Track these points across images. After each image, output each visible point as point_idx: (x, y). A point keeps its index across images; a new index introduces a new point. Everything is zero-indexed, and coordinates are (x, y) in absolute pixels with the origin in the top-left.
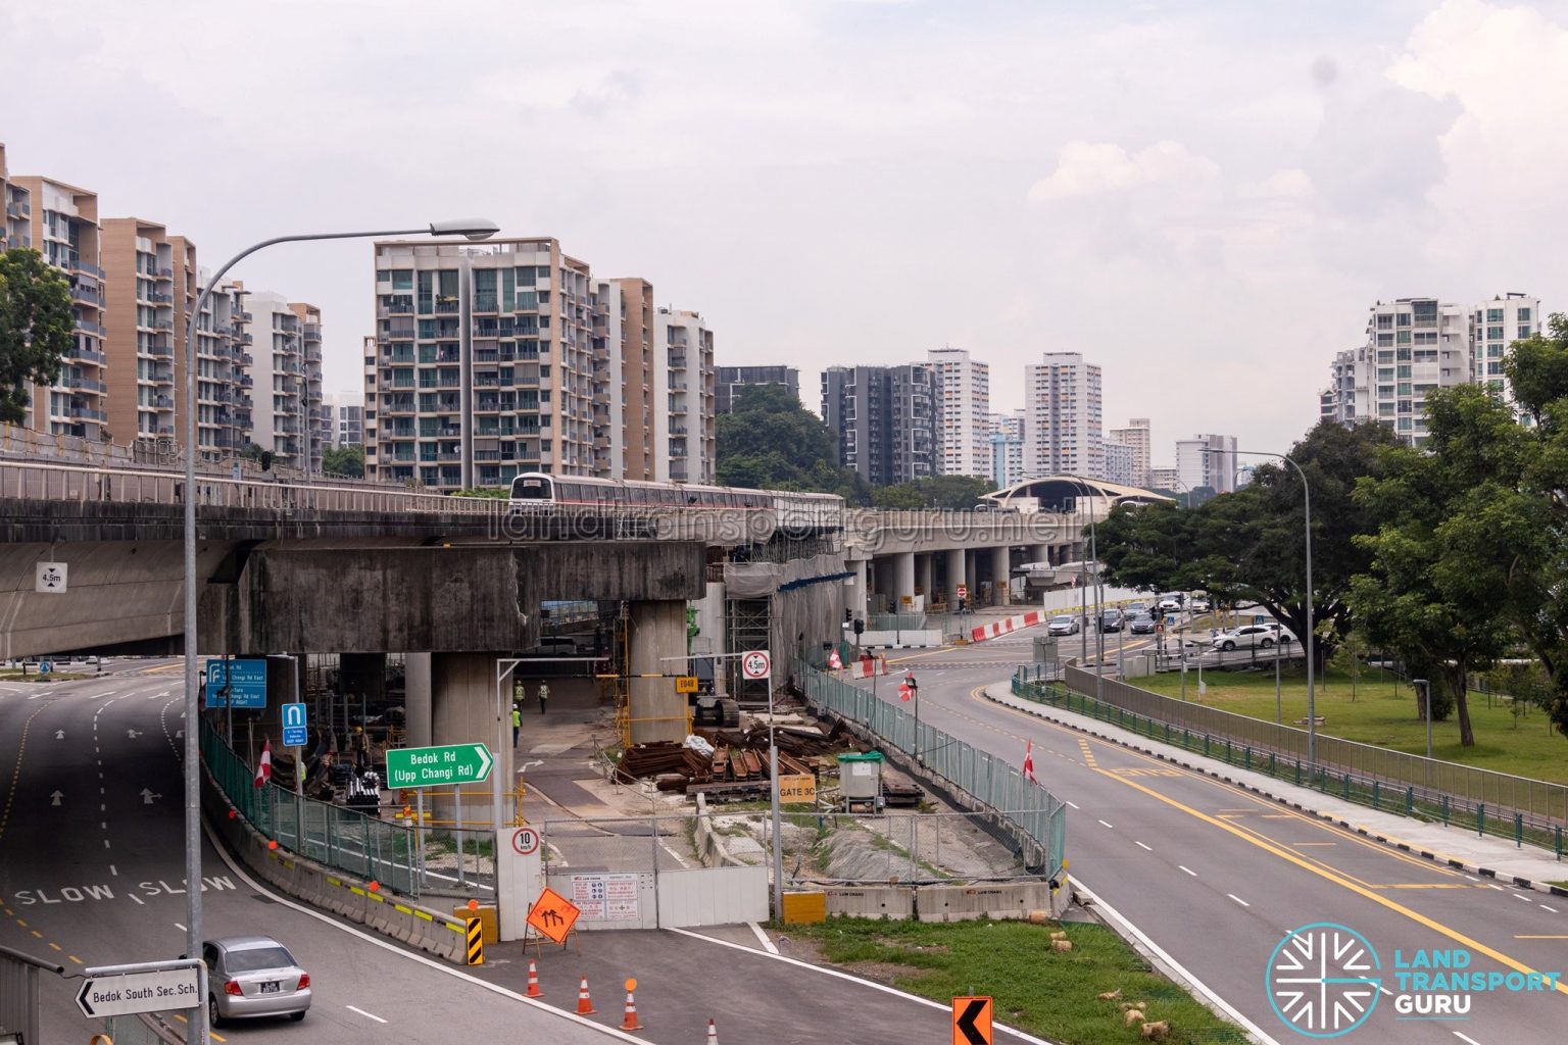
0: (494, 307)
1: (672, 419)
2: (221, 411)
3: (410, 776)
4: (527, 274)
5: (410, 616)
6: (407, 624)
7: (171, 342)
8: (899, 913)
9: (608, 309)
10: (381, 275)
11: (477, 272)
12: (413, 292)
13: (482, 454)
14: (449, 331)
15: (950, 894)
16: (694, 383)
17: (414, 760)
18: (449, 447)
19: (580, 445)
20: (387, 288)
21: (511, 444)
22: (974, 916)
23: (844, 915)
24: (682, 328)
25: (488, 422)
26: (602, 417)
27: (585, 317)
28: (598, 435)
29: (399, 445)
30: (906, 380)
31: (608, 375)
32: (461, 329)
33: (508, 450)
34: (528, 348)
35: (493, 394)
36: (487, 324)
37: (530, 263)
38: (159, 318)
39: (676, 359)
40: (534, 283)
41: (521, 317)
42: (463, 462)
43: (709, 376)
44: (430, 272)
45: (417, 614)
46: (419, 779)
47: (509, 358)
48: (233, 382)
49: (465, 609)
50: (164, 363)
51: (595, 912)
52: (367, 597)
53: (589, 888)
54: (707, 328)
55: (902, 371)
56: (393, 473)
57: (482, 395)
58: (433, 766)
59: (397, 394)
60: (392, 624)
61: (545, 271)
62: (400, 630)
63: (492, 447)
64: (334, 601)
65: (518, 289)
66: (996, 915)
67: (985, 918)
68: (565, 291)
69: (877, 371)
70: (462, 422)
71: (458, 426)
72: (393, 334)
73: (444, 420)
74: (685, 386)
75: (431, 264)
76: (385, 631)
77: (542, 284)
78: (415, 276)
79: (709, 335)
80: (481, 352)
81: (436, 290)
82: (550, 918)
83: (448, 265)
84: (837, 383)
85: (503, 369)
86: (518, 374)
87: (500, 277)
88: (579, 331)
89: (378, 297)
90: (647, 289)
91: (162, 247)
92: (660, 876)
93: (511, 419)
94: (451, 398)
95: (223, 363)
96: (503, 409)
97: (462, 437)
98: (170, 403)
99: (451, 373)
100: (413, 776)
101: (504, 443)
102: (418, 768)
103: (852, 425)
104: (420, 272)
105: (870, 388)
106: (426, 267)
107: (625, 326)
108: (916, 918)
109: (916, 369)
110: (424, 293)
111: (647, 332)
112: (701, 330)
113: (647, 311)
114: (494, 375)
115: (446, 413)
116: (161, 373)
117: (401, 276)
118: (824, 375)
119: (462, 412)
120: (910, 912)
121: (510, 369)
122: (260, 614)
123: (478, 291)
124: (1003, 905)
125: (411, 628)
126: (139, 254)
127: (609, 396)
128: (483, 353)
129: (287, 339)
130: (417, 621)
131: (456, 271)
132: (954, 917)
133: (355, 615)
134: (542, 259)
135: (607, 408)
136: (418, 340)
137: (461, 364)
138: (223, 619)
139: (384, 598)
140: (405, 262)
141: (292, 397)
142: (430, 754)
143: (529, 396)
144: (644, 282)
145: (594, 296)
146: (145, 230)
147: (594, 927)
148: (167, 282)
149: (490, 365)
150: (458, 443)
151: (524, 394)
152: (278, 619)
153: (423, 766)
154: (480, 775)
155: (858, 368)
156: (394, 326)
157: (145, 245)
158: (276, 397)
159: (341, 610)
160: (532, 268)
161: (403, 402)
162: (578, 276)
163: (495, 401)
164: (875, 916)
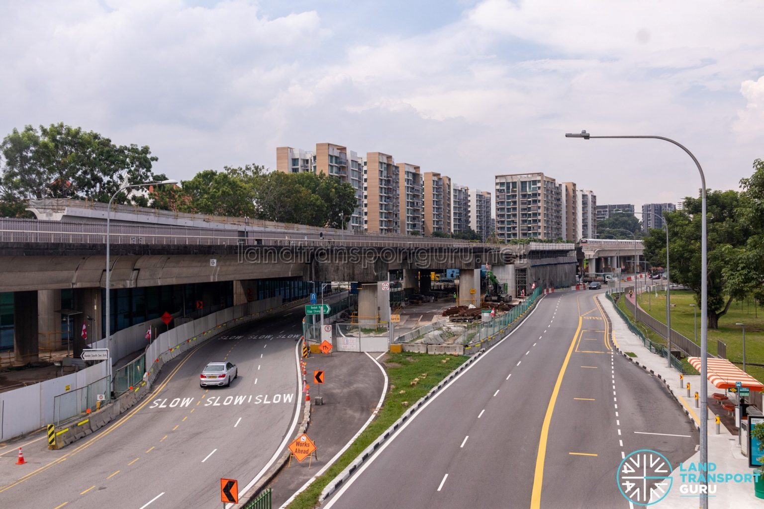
0: (527, 192)
1: (583, 220)
2: (460, 220)
3: (311, 312)
4: (535, 182)
5: (350, 273)
6: (349, 275)
7: (442, 203)
8: (423, 351)
9: (561, 191)
10: (497, 184)
11: (522, 182)
12: (505, 188)
13: (522, 230)
14: (514, 198)
15: (436, 347)
16: (590, 209)
17: (312, 308)
18: (514, 228)
19: (551, 227)
20: (498, 187)
21: (530, 227)
22: (442, 353)
23: (409, 351)
24: (587, 195)
25: (524, 221)
26: (559, 219)
27: (553, 193)
28: (558, 224)
29: (501, 228)
30: (666, 207)
31: (561, 208)
32: (517, 197)
33: (529, 229)
34: (535, 202)
35: (526, 214)
36: (524, 196)
37: (535, 179)
38: (439, 196)
39: (585, 203)
40: (536, 185)
41: (533, 194)
42: (517, 232)
43: (594, 208)
44: (509, 183)
45: (351, 272)
46: (313, 313)
47: (530, 205)
48: (464, 213)
49: (362, 271)
50: (441, 208)
51: (346, 347)
52: (340, 268)
53: (345, 341)
54: (595, 195)
55: (665, 205)
56: (500, 235)
57: (523, 214)
58: (316, 310)
59: (501, 214)
60: (346, 275)
61: (539, 181)
62: (347, 276)
63: (526, 228)
64: (333, 268)
65: (532, 186)
66: (448, 353)
67: (445, 354)
68: (545, 186)
69: (657, 205)
70: (517, 221)
71: (516, 223)
72: (500, 199)
73: (513, 221)
74: (587, 211)
75: (510, 180)
76: (344, 276)
77: (539, 185)
78: (506, 184)
79: (595, 197)
80: (523, 203)
81: (511, 187)
82: (325, 348)
83: (514, 181)
84: (646, 208)
85: (528, 208)
86: (532, 209)
87: (528, 183)
88: (551, 197)
89: (496, 190)
90: (574, 185)
91: (440, 179)
92: (361, 339)
93: (530, 220)
94: (515, 215)
95: (461, 207)
96: (528, 218)
97: (517, 226)
98: (442, 218)
99: (515, 209)
100: (312, 312)
101: (529, 227)
102: (313, 310)
103: (650, 220)
104: (507, 183)
105: (655, 210)
106: (509, 181)
107: (567, 195)
108: (427, 353)
109: (669, 204)
110: (508, 188)
111: (575, 196)
112: (592, 195)
113: (574, 191)
114: (526, 209)
115: (513, 219)
116: (440, 210)
117: (502, 184)
118: (643, 207)
119: (517, 219)
120: (426, 351)
121: (530, 208)
122: (317, 272)
123: (522, 187)
124: (450, 351)
125: (350, 276)
126: (434, 181)
127: (561, 214)
128: (523, 204)
129: (480, 201)
130: (351, 274)
131: (516, 182)
132: (437, 353)
133: (337, 273)
134: (539, 178)
135: (561, 217)
136: (506, 201)
137: (517, 206)
138: (309, 273)
139: (344, 268)
140: (503, 181)
141: (482, 216)
142: (316, 306)
143: (535, 215)
144: (573, 183)
145: (558, 187)
146: (435, 175)
147: (346, 350)
148: (441, 188)
149: (525, 206)
150: (516, 227)
151: (533, 214)
152: (320, 273)
153: (314, 309)
154: (327, 312)
155: (652, 204)
156: (500, 197)
157: (436, 179)
158: (477, 216)
159: (334, 271)
160: (536, 181)
161: (502, 216)
162: (551, 182)
163: (526, 216)
164: (416, 352)
